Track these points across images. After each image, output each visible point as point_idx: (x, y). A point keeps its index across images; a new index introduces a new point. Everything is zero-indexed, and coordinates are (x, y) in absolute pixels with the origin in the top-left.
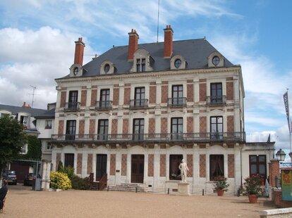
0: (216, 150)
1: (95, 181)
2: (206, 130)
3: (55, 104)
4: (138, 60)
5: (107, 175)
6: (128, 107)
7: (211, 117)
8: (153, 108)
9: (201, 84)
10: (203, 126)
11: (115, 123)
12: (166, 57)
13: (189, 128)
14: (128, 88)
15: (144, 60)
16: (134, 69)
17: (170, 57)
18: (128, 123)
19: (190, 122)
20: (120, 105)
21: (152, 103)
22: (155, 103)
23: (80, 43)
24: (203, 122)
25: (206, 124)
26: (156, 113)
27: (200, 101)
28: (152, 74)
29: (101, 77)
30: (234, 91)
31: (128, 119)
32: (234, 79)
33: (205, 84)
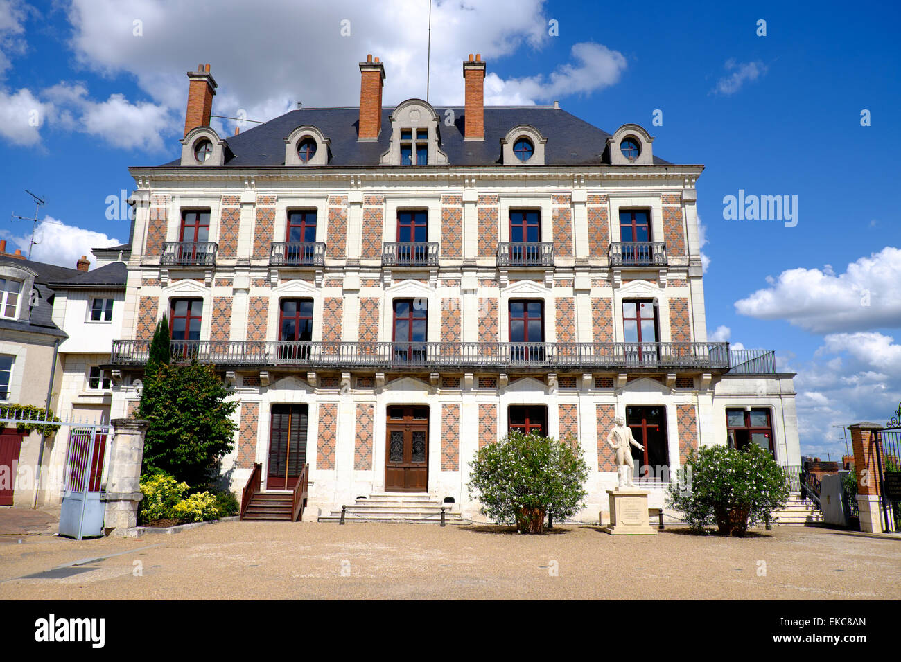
1: (263, 489)
2: (610, 336)
4: (406, 133)
5: (307, 470)
6: (379, 263)
8: (454, 269)
9: (593, 209)
10: (603, 326)
11: (333, 309)
12: (470, 136)
13: (562, 329)
14: (373, 210)
15: (423, 133)
16: (393, 156)
17: (482, 139)
18: (378, 312)
19: (565, 313)
20: (349, 257)
21: (451, 256)
22: (461, 256)
23: (206, 79)
24: (602, 313)
25: (611, 320)
26: (464, 285)
27: (592, 255)
28: (452, 172)
29: (290, 174)
30: (684, 232)
31: (377, 299)
32: (685, 201)
33: (605, 210)
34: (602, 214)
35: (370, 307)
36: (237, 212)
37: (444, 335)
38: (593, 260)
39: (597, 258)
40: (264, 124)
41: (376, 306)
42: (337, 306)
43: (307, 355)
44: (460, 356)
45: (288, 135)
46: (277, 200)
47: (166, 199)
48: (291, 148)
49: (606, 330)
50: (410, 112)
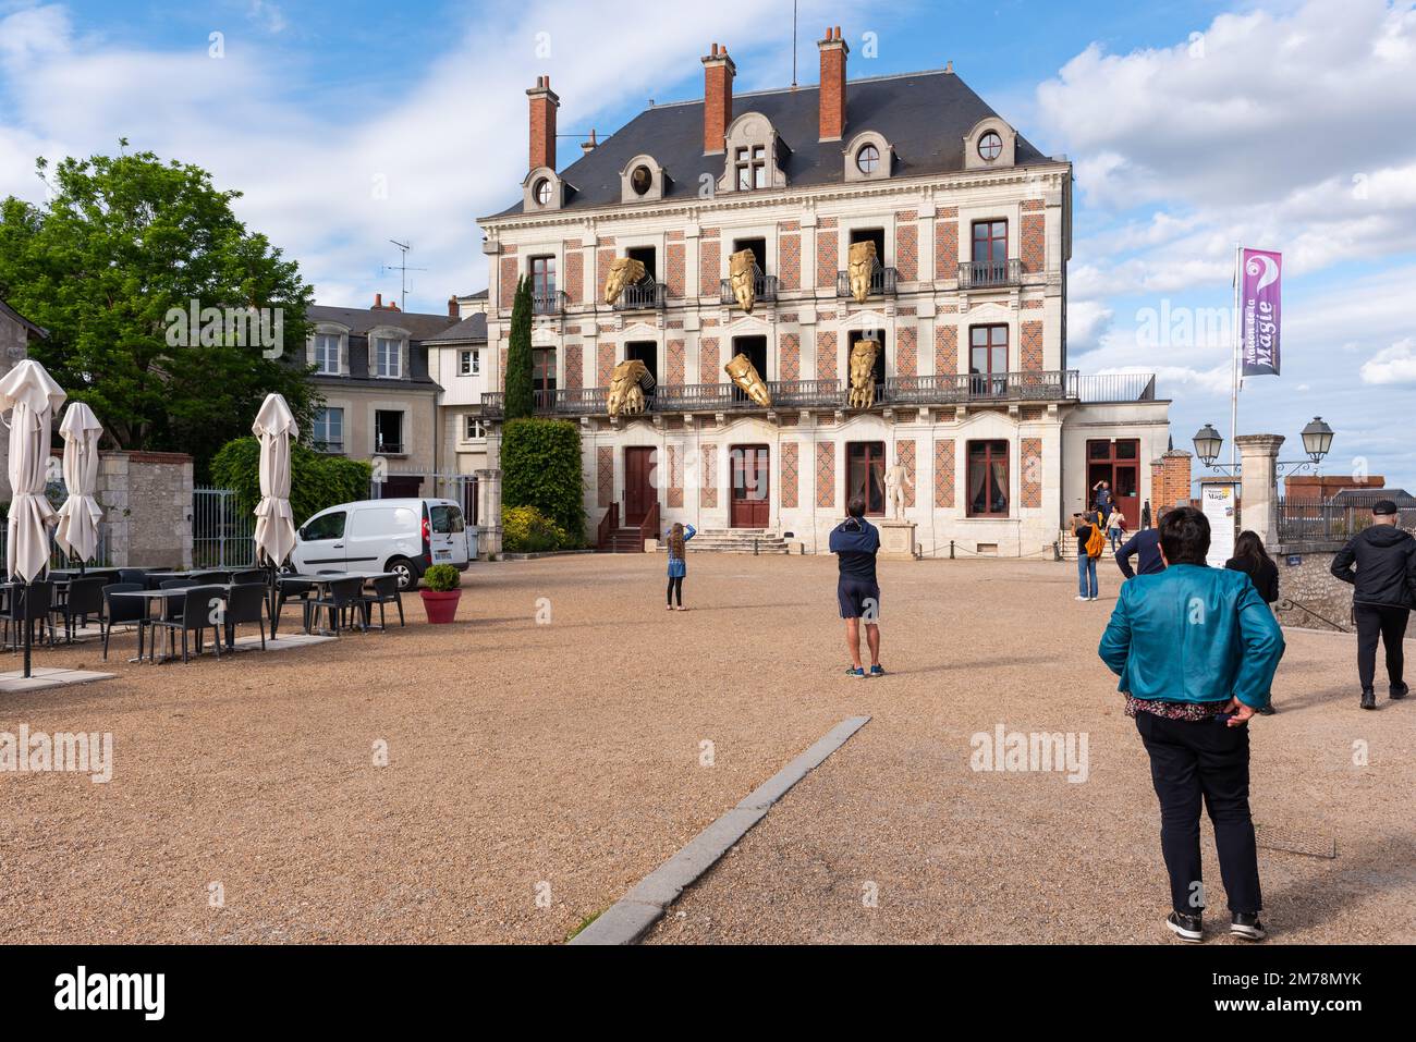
0: (989, 427)
1: (622, 525)
2: (954, 367)
3: (483, 296)
4: (740, 150)
5: (658, 506)
6: (718, 301)
7: (972, 327)
8: (792, 303)
9: (942, 224)
10: (946, 356)
11: (677, 351)
12: (825, 136)
13: (903, 362)
14: (711, 244)
15: (758, 149)
16: (729, 181)
17: (839, 139)
18: (718, 352)
19: (907, 344)
20: (689, 296)
21: (790, 289)
22: (800, 288)
23: (545, 95)
24: (946, 342)
25: (956, 348)
26: (802, 319)
27: (938, 277)
28: (788, 195)
29: (627, 211)
30: (1046, 244)
31: (717, 339)
32: (1048, 207)
33: (956, 225)
34: (952, 230)
35: (710, 348)
36: (580, 256)
37: (783, 373)
38: (939, 283)
39: (943, 280)
41: (717, 346)
42: (679, 347)
44: (800, 394)
45: (623, 166)
46: (617, 241)
47: (514, 248)
48: (626, 182)
49: (951, 360)
50: (745, 127)
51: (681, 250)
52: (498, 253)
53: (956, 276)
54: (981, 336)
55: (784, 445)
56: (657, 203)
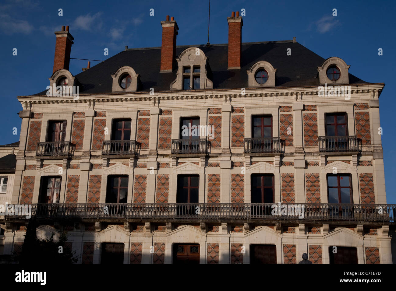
2: (318, 199)
6: (169, 152)
7: (328, 176)
9: (307, 114)
10: (313, 192)
11: (141, 182)
12: (232, 66)
13: (286, 194)
14: (166, 119)
15: (197, 68)
16: (178, 84)
17: (239, 68)
18: (168, 184)
19: (288, 183)
20: (151, 149)
21: (214, 147)
22: (220, 147)
24: (313, 183)
25: (319, 188)
26: (223, 165)
27: (306, 145)
28: (215, 93)
29: (115, 97)
30: (371, 128)
31: (168, 175)
32: (371, 107)
33: (315, 115)
34: (313, 118)
35: (163, 180)
36: (83, 122)
37: (209, 198)
38: (307, 148)
39: (309, 147)
40: (103, 62)
41: (167, 180)
42: (143, 180)
43: (123, 211)
45: (115, 72)
46: (107, 114)
47: (40, 115)
48: (115, 81)
49: (316, 194)
50: (189, 55)
51: (147, 121)
52: (29, 118)
53: (317, 145)
54: (334, 181)
55: (209, 244)
56: (134, 93)
